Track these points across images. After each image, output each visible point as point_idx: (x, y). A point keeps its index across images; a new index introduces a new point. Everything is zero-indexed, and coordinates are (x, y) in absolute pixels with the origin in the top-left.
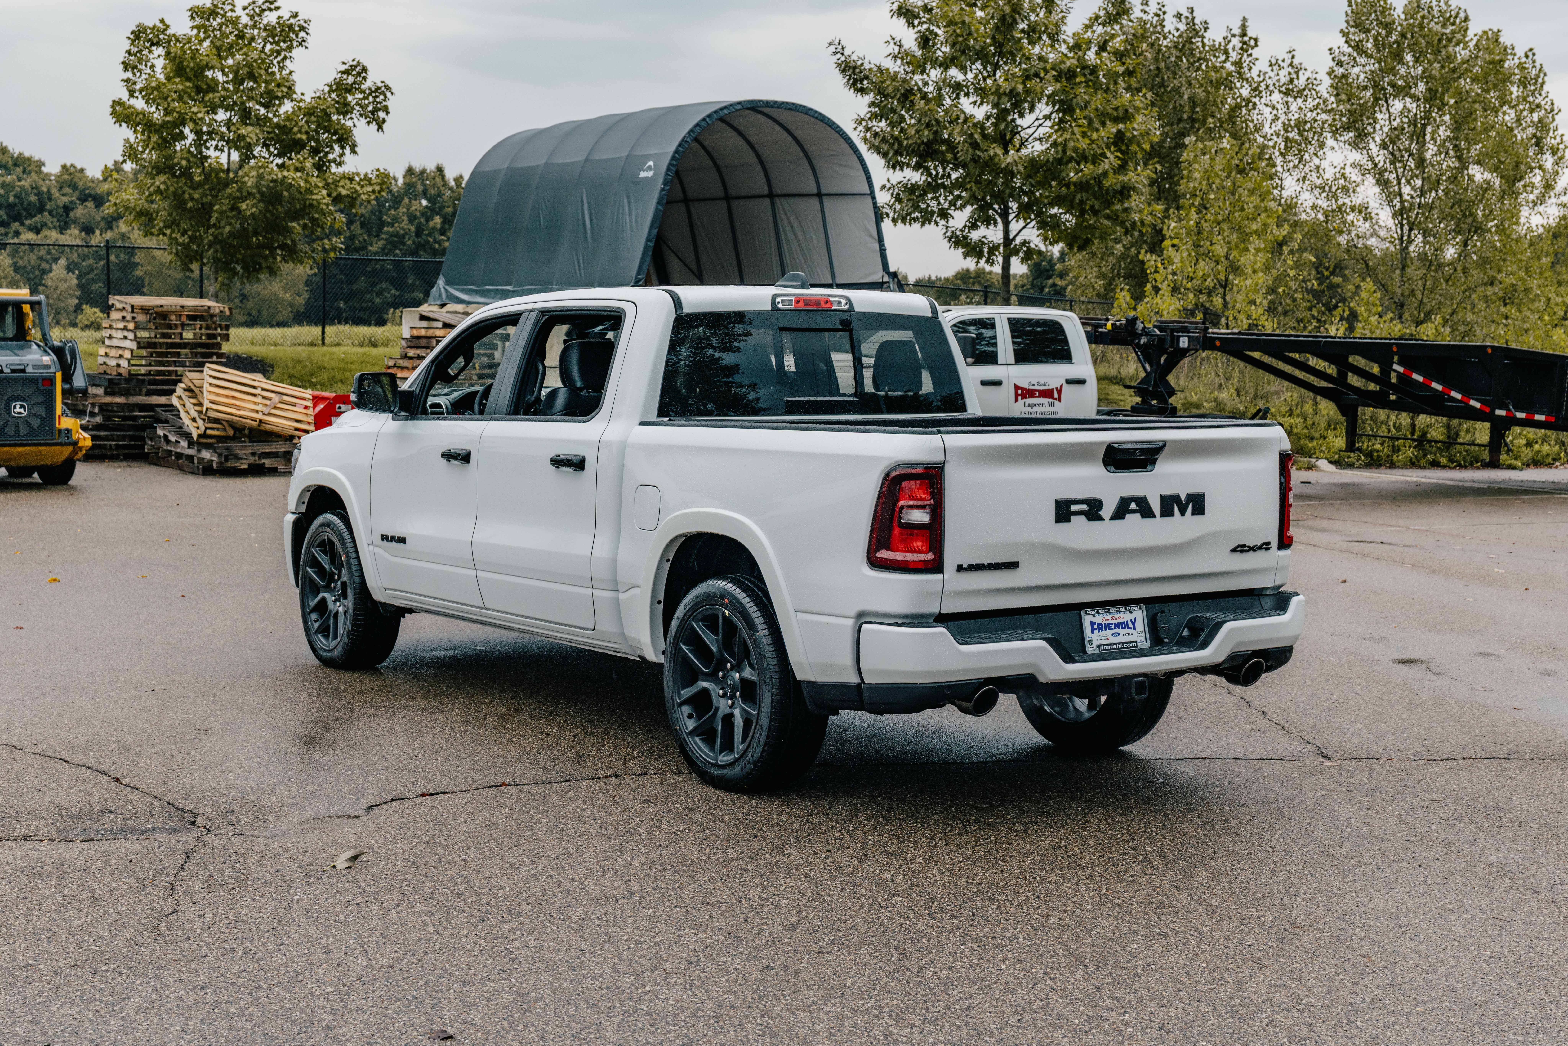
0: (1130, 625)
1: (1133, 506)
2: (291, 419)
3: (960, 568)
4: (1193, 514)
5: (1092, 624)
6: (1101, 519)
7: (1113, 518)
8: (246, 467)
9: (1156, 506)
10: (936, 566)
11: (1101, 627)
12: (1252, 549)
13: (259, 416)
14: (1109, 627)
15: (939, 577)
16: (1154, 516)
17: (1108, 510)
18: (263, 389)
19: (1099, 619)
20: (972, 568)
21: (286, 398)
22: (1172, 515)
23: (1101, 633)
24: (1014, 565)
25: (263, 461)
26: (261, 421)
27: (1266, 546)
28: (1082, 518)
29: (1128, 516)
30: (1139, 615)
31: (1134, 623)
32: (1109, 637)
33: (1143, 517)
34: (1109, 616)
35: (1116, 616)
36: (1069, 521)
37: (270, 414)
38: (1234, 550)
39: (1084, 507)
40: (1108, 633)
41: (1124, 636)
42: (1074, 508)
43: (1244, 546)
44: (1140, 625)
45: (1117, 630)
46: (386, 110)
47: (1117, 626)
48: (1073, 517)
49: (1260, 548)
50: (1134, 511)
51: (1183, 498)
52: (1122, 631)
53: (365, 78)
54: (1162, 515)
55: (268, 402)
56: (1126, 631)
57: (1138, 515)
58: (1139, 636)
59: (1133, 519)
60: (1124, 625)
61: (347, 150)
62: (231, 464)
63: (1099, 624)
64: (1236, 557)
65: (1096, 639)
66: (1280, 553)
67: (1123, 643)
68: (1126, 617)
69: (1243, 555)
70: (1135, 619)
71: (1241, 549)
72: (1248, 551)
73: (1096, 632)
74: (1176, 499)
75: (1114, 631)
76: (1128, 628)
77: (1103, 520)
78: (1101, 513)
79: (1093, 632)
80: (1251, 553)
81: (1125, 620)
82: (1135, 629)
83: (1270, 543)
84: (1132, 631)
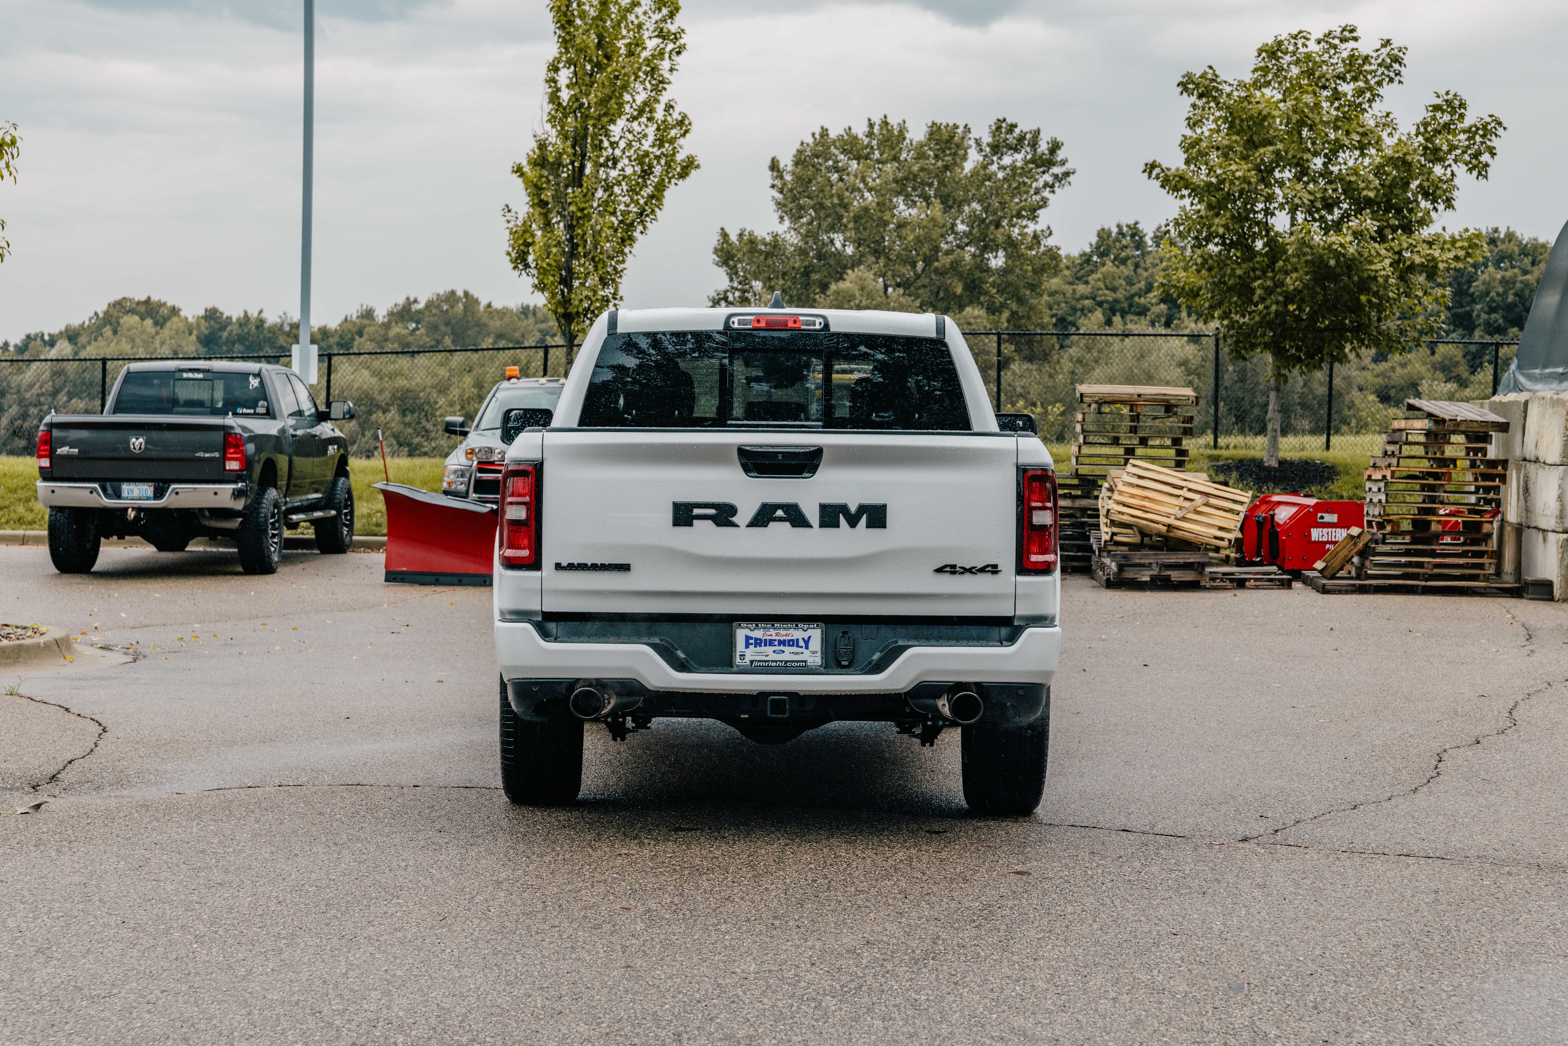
0: (802, 643)
1: (780, 513)
2: (1212, 526)
3: (558, 566)
4: (868, 526)
5: (748, 638)
6: (735, 525)
7: (752, 524)
8: (1148, 579)
9: (813, 516)
10: (534, 563)
11: (758, 642)
12: (970, 571)
13: (1171, 521)
14: (771, 643)
15: (538, 574)
16: (811, 526)
17: (743, 517)
18: (1190, 490)
19: (758, 634)
20: (571, 567)
21: (1213, 501)
22: (837, 525)
23: (758, 649)
24: (625, 568)
25: (1168, 573)
26: (1169, 526)
27: (994, 569)
28: (710, 523)
29: (771, 524)
30: (815, 634)
31: (807, 642)
32: (769, 653)
33: (793, 526)
34: (772, 632)
35: (784, 632)
36: (691, 525)
37: (1184, 519)
38: (940, 570)
39: (712, 511)
40: (769, 649)
41: (788, 654)
42: (696, 511)
43: (954, 566)
44: (816, 645)
45: (782, 648)
46: (1492, 152)
47: (782, 643)
48: (695, 522)
49: (982, 570)
50: (780, 519)
51: (853, 509)
52: (787, 649)
53: (1462, 116)
54: (823, 525)
55: (1187, 504)
56: (795, 649)
57: (788, 524)
58: (813, 656)
59: (780, 528)
60: (792, 643)
61: (1441, 207)
62: (1129, 574)
63: (756, 639)
64: (946, 578)
65: (751, 654)
66: (1020, 579)
67: (786, 662)
68: (797, 634)
69: (957, 577)
70: (809, 638)
71: (950, 569)
72: (962, 573)
73: (751, 647)
74: (843, 509)
75: (777, 648)
76: (798, 646)
77: (737, 526)
78: (734, 519)
79: (747, 647)
80: (968, 576)
81: (794, 638)
82: (807, 648)
83: (995, 566)
84: (803, 650)
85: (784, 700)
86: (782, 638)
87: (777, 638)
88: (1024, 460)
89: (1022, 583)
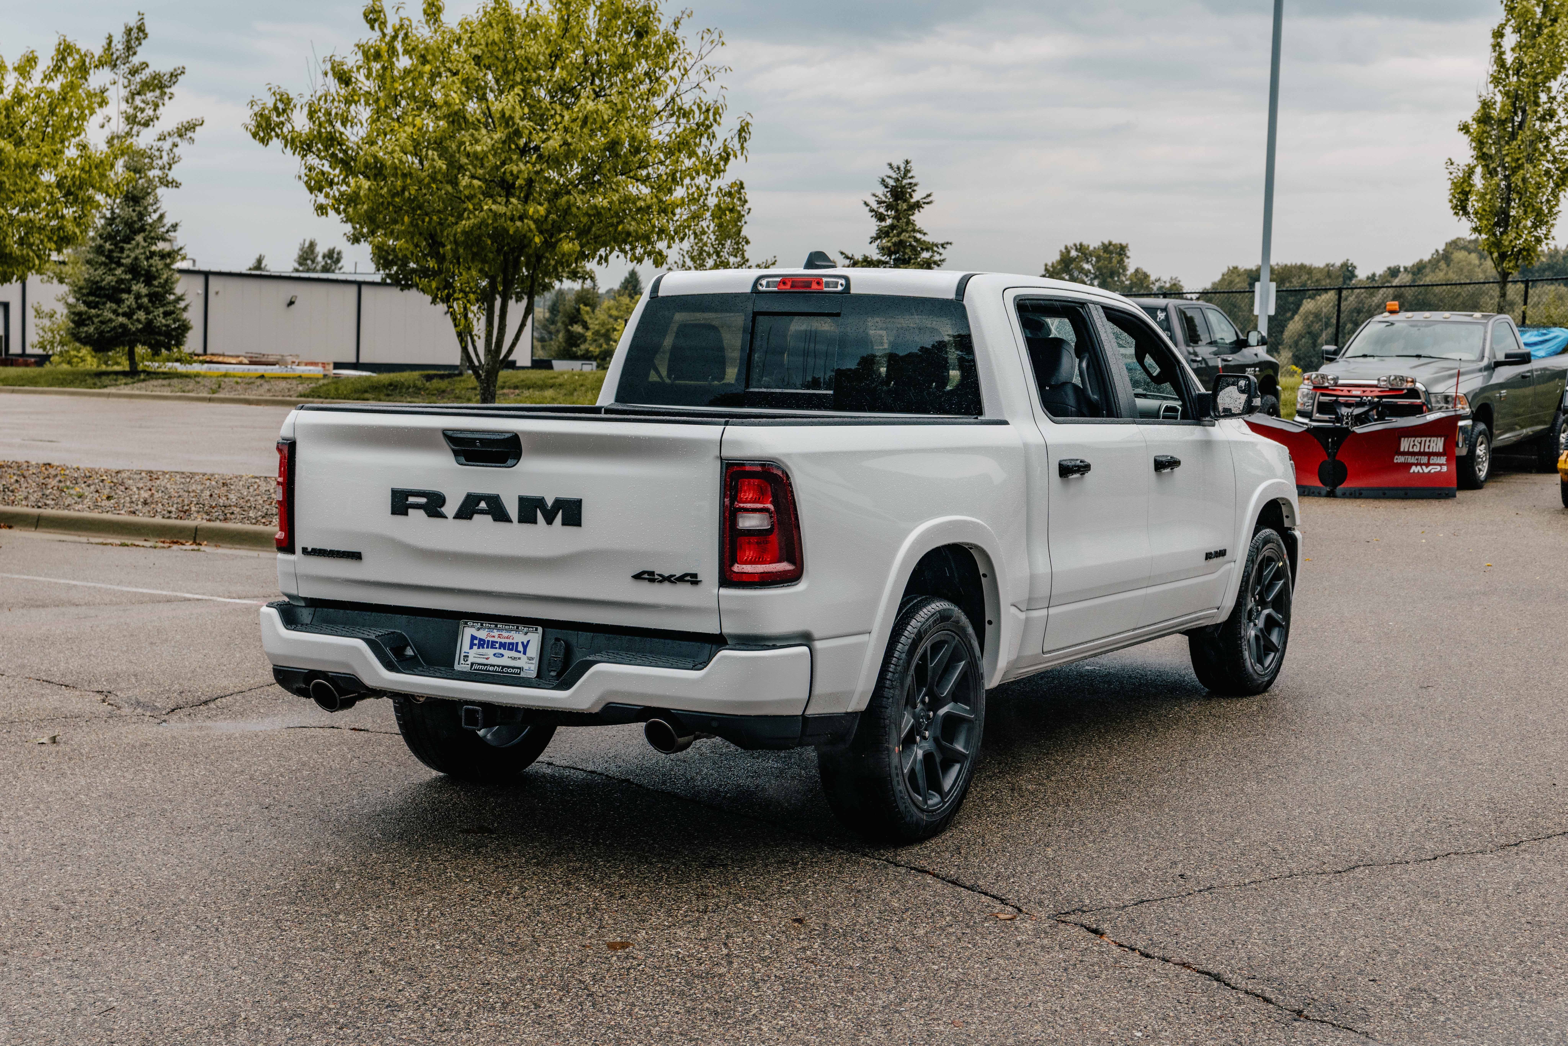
0: (520, 648)
1: (483, 505)
4: (564, 523)
5: (473, 638)
6: (443, 516)
7: (458, 516)
9: (512, 509)
10: (290, 546)
11: (482, 643)
12: (670, 579)
14: (492, 645)
15: (292, 557)
16: (511, 521)
17: (451, 508)
19: (482, 634)
20: (314, 552)
22: (534, 521)
23: (481, 650)
24: (356, 556)
27: (692, 579)
28: (421, 513)
29: (476, 516)
30: (534, 638)
31: (525, 647)
32: (490, 657)
33: (495, 520)
34: (496, 633)
35: (506, 635)
36: (406, 514)
38: (638, 577)
39: (423, 500)
40: (492, 652)
41: (507, 659)
42: (411, 500)
43: (652, 573)
44: (534, 650)
45: (502, 651)
47: (503, 646)
48: (410, 511)
49: (681, 579)
50: (482, 512)
51: (550, 503)
52: (506, 653)
54: (521, 521)
56: (513, 654)
57: (489, 518)
58: (530, 663)
59: (482, 522)
60: (512, 647)
63: (481, 640)
64: (645, 586)
65: (475, 656)
66: (724, 591)
67: (503, 667)
68: (518, 637)
69: (656, 586)
70: (528, 642)
71: (645, 576)
72: (661, 582)
73: (475, 647)
74: (539, 503)
75: (497, 651)
76: (517, 651)
77: (446, 517)
78: (444, 510)
79: (471, 648)
80: (667, 585)
81: (515, 641)
82: (525, 653)
83: (695, 576)
84: (521, 655)
85: (477, 711)
86: (503, 641)
87: (499, 640)
88: (727, 453)
89: (726, 597)
